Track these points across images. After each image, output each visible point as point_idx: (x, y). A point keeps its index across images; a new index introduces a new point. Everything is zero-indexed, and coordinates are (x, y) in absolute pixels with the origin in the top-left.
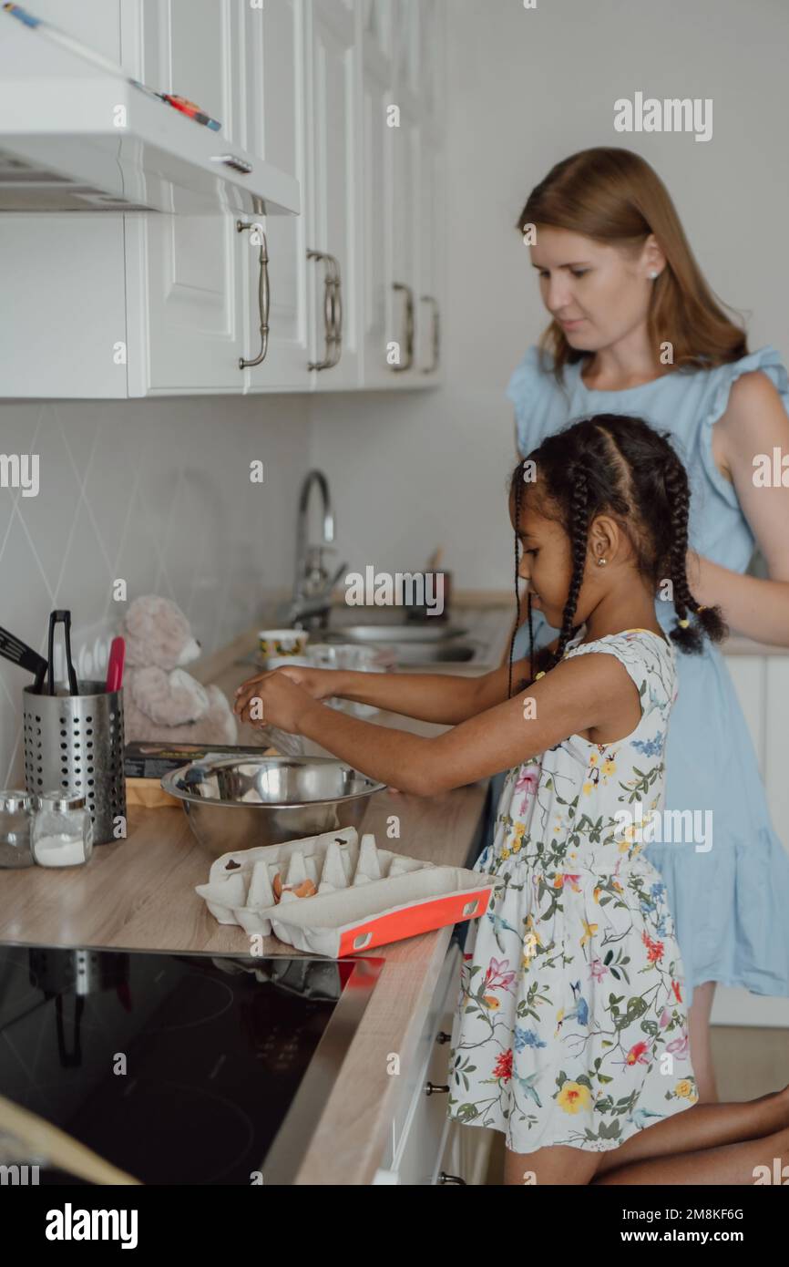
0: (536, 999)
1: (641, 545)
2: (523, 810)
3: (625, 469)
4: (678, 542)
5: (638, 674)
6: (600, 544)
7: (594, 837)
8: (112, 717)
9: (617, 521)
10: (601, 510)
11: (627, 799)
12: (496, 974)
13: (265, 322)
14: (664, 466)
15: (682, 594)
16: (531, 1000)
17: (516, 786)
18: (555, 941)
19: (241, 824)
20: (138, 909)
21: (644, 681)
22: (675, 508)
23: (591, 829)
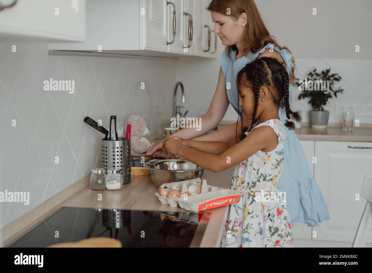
0: (249, 228)
1: (274, 94)
2: (242, 173)
3: (270, 72)
4: (286, 94)
5: (277, 132)
6: (262, 95)
7: (265, 180)
8: (128, 147)
9: (267, 88)
10: (262, 84)
11: (274, 168)
12: (237, 222)
13: (174, 31)
14: (281, 71)
15: (288, 109)
16: (247, 228)
17: (239, 166)
18: (254, 210)
19: (167, 176)
20: (138, 200)
21: (279, 134)
22: (285, 84)
23: (263, 177)
